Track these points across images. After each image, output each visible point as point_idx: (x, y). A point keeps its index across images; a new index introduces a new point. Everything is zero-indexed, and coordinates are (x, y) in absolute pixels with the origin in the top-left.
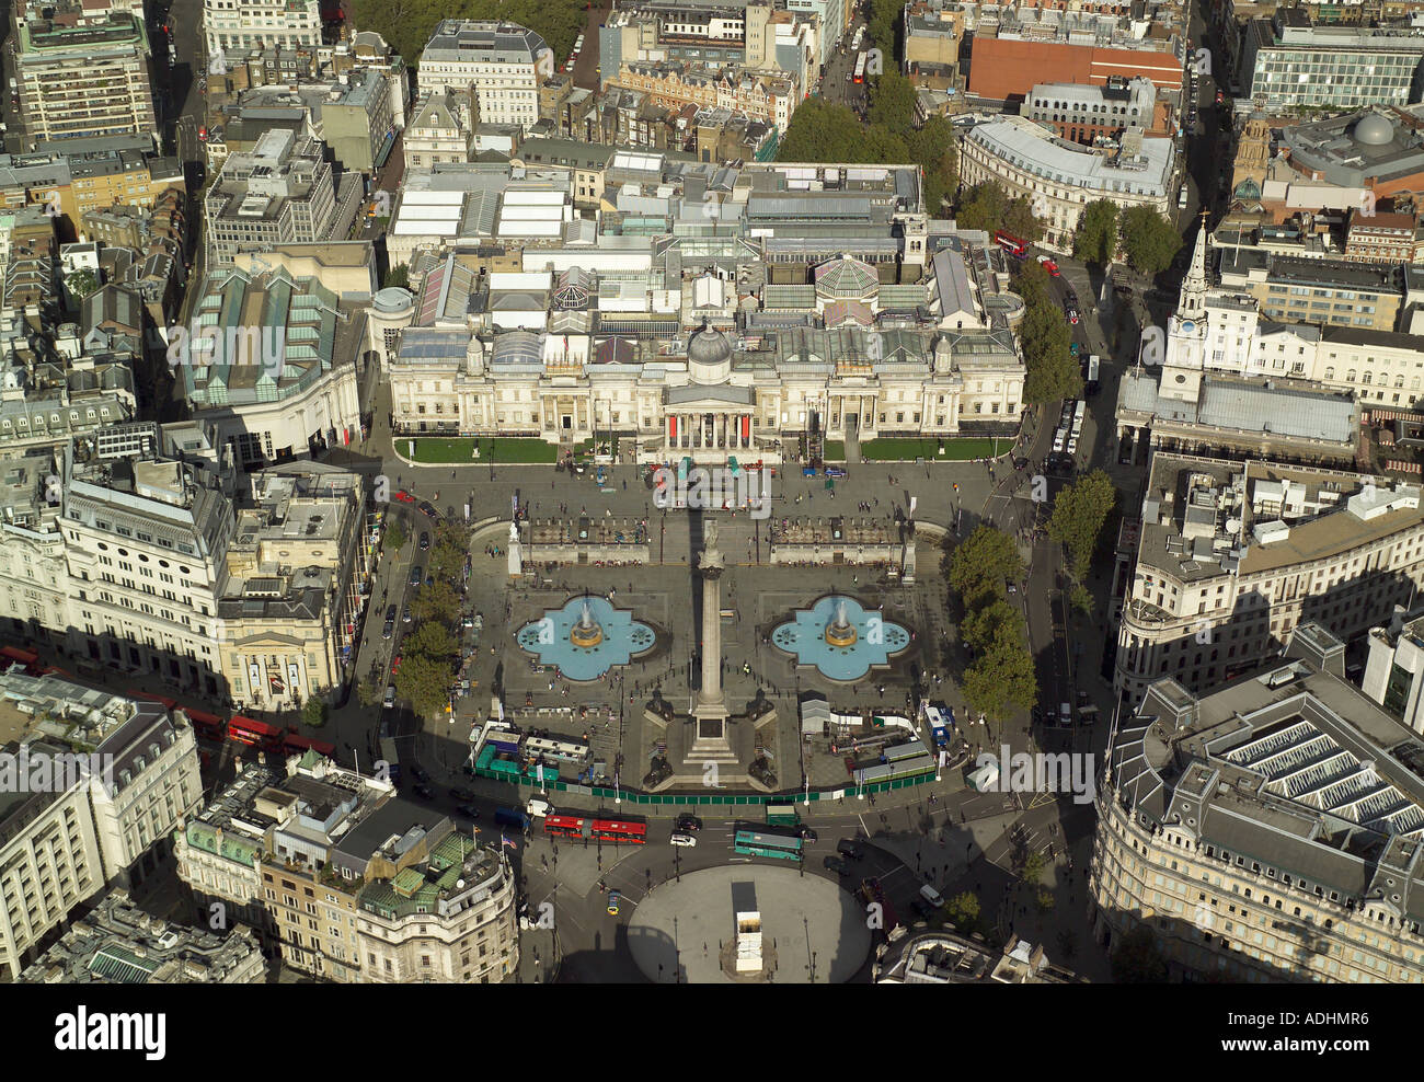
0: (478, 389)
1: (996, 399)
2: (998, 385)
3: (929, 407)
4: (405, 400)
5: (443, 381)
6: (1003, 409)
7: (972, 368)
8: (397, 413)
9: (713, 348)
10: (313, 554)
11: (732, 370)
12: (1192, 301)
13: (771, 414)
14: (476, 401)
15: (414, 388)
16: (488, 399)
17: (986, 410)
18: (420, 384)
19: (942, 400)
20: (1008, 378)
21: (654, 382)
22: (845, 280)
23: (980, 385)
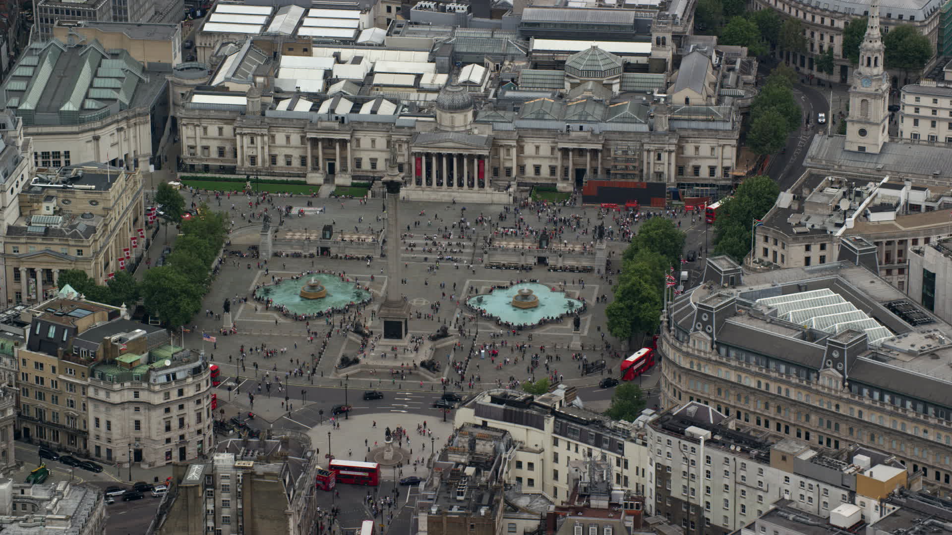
0: (255, 131)
1: (712, 163)
2: (713, 149)
3: (648, 163)
4: (192, 143)
5: (225, 126)
6: (719, 173)
7: (691, 133)
8: (186, 153)
9: (456, 97)
10: (91, 202)
11: (475, 121)
12: (869, 59)
13: (508, 164)
14: (252, 142)
15: (199, 131)
16: (263, 142)
17: (704, 173)
18: (205, 129)
19: (659, 158)
20: (722, 142)
21: (406, 130)
22: (590, 63)
23: (697, 148)
